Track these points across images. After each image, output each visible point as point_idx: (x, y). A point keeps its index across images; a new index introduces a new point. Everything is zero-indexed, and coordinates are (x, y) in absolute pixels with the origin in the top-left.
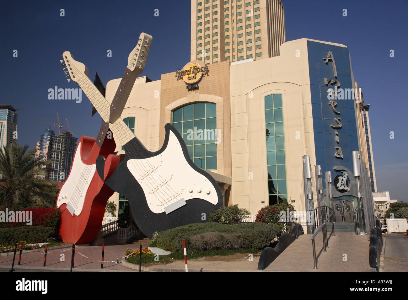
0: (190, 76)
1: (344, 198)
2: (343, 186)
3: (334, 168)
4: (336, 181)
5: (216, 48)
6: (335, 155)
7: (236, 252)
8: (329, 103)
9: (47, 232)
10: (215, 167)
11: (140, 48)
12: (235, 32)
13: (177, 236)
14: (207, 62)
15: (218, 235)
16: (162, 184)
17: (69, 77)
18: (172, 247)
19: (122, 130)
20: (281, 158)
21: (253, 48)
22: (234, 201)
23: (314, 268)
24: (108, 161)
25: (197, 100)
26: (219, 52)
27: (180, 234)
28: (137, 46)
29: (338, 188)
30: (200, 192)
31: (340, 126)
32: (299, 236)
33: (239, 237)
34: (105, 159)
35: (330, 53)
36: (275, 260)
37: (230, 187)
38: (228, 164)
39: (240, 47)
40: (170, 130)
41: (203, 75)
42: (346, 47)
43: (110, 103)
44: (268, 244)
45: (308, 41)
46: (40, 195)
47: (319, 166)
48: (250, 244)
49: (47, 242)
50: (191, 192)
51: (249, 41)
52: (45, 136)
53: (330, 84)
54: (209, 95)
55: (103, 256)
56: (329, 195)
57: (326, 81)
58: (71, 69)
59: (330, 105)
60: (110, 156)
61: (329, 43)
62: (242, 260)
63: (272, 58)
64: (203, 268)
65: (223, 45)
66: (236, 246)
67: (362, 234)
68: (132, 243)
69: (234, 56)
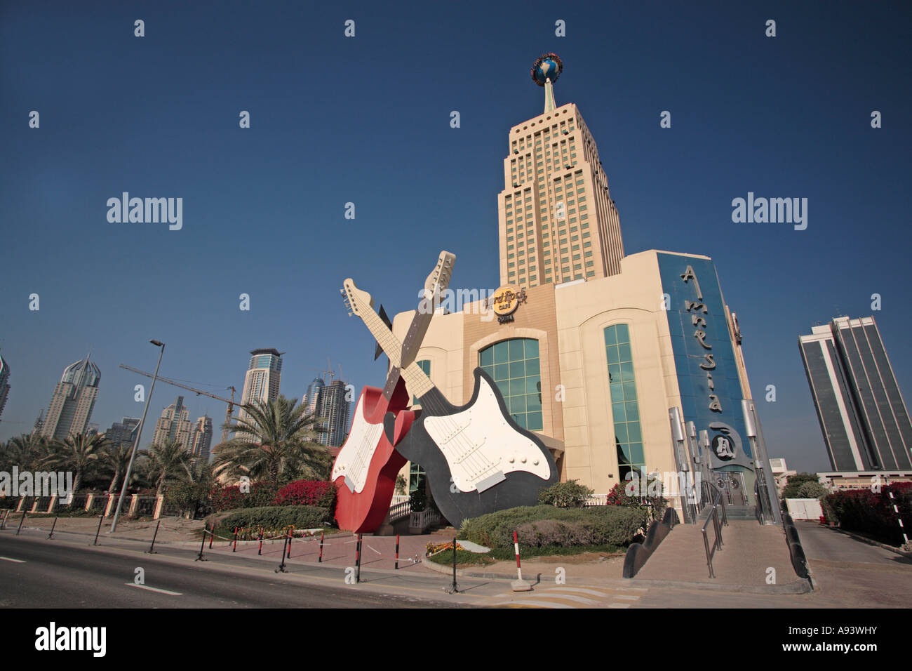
0: (501, 304)
1: (728, 469)
2: (725, 451)
3: (710, 425)
4: (714, 444)
5: (533, 268)
6: (710, 407)
7: (584, 550)
8: (695, 335)
9: (320, 514)
10: (540, 427)
11: (440, 271)
12: (556, 246)
13: (498, 525)
14: (522, 285)
15: (557, 524)
16: (472, 450)
17: (351, 310)
18: (490, 540)
19: (417, 377)
20: (634, 413)
21: (583, 266)
22: (569, 474)
23: (710, 577)
24: (400, 418)
25: (512, 336)
26: (537, 273)
27: (502, 523)
28: (437, 268)
29: (719, 455)
30: (525, 462)
31: (713, 365)
32: (673, 525)
33: (587, 527)
34: (395, 417)
35: (689, 268)
36: (647, 563)
37: (562, 454)
38: (559, 422)
39: (564, 265)
40: (481, 377)
41: (519, 302)
42: (710, 259)
43: (402, 341)
44: (629, 538)
45: (657, 253)
46: (309, 463)
47: (692, 423)
48: (604, 538)
49: (320, 527)
50: (512, 462)
51: (577, 257)
52: (313, 387)
53: (693, 309)
54: (528, 329)
55: (397, 552)
56: (708, 465)
57: (687, 305)
58: (353, 300)
59: (696, 337)
60: (402, 412)
61: (686, 255)
62: (596, 563)
63: (608, 277)
64: (540, 574)
65: (542, 263)
66: (583, 541)
67: (768, 523)
68: (430, 534)
69: (557, 278)
